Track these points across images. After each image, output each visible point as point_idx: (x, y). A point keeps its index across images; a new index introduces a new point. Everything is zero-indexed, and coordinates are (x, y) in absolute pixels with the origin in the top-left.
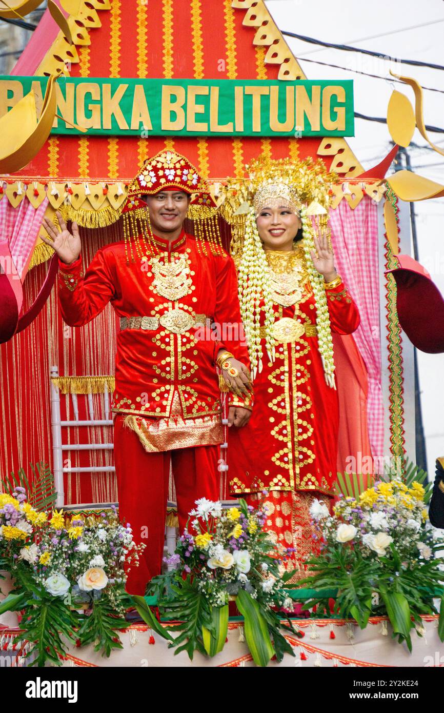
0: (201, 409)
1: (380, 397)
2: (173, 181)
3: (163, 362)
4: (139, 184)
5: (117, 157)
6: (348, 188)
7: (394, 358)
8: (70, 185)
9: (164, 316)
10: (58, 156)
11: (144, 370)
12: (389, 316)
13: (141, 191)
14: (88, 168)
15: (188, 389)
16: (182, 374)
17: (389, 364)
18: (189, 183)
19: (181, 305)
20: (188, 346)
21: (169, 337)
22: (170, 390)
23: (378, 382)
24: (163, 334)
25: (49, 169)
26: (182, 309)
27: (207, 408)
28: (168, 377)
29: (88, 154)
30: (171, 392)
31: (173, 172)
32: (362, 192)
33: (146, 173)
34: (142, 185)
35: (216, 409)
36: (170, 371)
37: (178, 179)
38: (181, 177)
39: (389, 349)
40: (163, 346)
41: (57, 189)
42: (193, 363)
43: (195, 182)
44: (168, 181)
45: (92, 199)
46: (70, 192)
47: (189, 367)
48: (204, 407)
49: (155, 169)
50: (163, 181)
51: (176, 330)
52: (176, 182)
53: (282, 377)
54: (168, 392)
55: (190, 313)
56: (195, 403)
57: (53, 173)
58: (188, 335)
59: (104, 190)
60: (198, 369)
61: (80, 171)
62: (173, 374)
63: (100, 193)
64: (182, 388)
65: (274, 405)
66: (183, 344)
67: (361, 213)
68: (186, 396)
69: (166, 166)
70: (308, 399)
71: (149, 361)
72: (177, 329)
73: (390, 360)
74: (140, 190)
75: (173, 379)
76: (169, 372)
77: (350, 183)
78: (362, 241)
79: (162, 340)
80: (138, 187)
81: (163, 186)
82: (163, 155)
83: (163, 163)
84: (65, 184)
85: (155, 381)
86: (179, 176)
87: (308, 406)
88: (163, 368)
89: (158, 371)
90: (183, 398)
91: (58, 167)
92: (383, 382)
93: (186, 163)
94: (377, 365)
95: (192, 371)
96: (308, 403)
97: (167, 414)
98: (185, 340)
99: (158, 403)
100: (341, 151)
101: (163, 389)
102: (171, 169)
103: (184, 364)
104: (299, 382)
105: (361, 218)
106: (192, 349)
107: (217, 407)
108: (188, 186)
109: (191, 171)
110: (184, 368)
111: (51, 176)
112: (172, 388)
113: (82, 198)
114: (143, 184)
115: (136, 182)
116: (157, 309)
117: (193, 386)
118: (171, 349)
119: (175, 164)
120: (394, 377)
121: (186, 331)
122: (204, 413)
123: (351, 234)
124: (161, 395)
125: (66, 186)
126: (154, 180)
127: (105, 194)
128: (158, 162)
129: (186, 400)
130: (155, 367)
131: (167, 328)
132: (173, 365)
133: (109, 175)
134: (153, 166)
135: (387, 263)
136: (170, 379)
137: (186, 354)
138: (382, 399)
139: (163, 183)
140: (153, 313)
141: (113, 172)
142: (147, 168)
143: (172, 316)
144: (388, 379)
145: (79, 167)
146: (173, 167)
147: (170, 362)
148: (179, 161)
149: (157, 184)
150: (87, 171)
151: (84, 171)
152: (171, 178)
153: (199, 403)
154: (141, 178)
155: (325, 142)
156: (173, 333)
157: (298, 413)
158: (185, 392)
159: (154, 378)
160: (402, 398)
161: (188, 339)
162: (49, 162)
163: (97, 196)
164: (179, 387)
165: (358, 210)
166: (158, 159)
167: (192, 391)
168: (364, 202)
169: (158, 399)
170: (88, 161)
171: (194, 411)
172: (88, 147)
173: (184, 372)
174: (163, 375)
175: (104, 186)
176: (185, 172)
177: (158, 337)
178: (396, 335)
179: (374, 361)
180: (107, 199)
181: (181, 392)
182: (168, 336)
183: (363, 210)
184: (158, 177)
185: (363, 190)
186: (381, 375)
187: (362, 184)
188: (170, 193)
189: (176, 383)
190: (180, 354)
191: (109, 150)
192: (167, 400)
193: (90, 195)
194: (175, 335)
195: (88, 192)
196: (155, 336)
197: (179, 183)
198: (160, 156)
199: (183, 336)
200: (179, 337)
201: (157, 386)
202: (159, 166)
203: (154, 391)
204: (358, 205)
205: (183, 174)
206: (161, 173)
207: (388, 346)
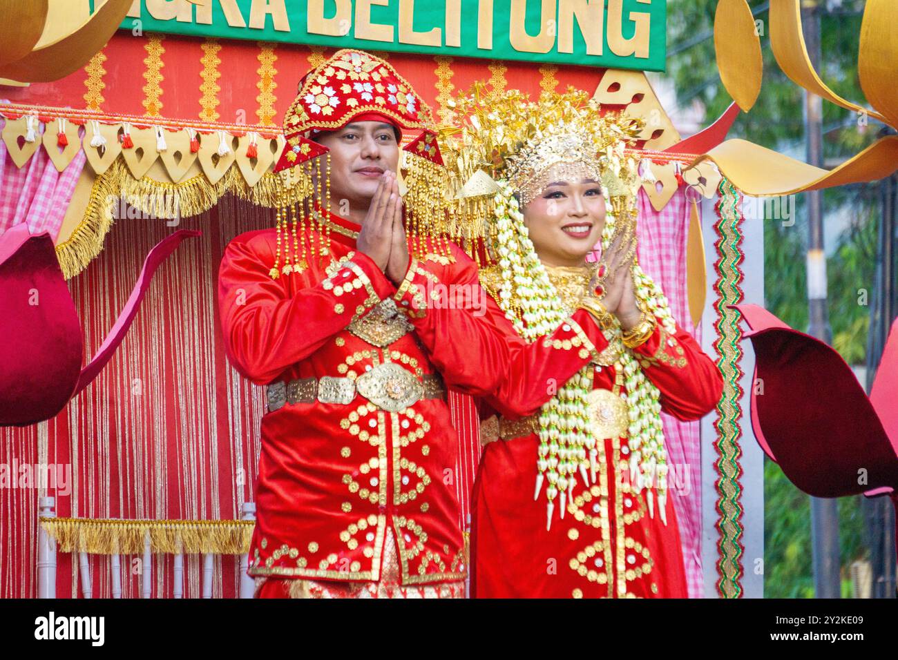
0: (432, 567)
1: (699, 581)
2: (372, 102)
3: (364, 469)
4: (307, 110)
5: (218, 81)
6: (650, 172)
7: (727, 506)
8: (129, 129)
9: (365, 375)
10: (104, 72)
11: (323, 484)
12: (718, 424)
13: (313, 124)
14: (161, 98)
15: (411, 524)
16: (401, 493)
17: (717, 517)
18: (400, 108)
19: (396, 355)
20: (413, 437)
21: (376, 418)
22: (377, 525)
23: (694, 552)
24: (363, 411)
25: (86, 97)
26: (399, 362)
27: (443, 567)
28: (374, 498)
29: (162, 71)
30: (380, 530)
31: (368, 87)
32: (675, 179)
33: (316, 90)
34: (312, 111)
35: (457, 570)
36: (378, 485)
37: (380, 100)
38: (385, 95)
39: (718, 487)
40: (364, 436)
41: (103, 135)
42: (421, 472)
43: (411, 109)
44: (362, 103)
45: (169, 160)
46: (127, 144)
47: (415, 479)
48: (438, 565)
49: (334, 83)
50: (352, 102)
51: (389, 407)
52: (378, 105)
53: (596, 508)
54: (373, 529)
55: (412, 370)
56: (423, 553)
57: (94, 105)
58: (411, 413)
59: (192, 143)
60: (430, 484)
61: (146, 103)
62: (383, 492)
63: (185, 149)
64: (400, 522)
65: (581, 564)
66: (404, 432)
67: (671, 219)
68: (408, 538)
69: (353, 76)
70: (646, 554)
71: (335, 467)
72: (390, 402)
73: (719, 509)
74: (310, 121)
75: (383, 503)
76: (376, 489)
77: (654, 162)
78: (673, 274)
79: (363, 423)
80: (305, 116)
81: (354, 112)
82: (346, 58)
83: (347, 72)
84: (118, 128)
85: (347, 507)
86: (381, 95)
87: (647, 568)
88: (363, 481)
89: (353, 487)
90: (403, 542)
91: (103, 92)
92: (704, 552)
93: (391, 73)
94: (695, 518)
95: (420, 488)
96: (645, 561)
97: (374, 575)
98: (406, 424)
99: (355, 554)
100: (637, 98)
101: (362, 524)
102: (365, 81)
103: (404, 472)
104: (629, 519)
105: (671, 231)
106: (420, 442)
107: (458, 567)
108: (400, 113)
109: (401, 88)
110: (406, 480)
111: (89, 110)
112: (381, 521)
113: (150, 156)
114: (315, 109)
115: (300, 107)
116: (350, 360)
117: (419, 518)
118: (379, 441)
119: (370, 73)
120: (727, 546)
121: (407, 408)
122: (438, 577)
123: (652, 260)
124: (360, 537)
125: (121, 131)
126: (335, 102)
127: (193, 151)
128: (337, 69)
129: (408, 546)
130: (346, 479)
131: (373, 400)
132: (383, 474)
133: (201, 115)
134: (328, 78)
135: (719, 320)
136: (377, 503)
137: (408, 452)
138: (703, 587)
139: (353, 106)
140: (342, 368)
141: (209, 110)
142: (319, 81)
143: (380, 375)
144: (715, 548)
145: (145, 96)
146: (367, 79)
147: (378, 469)
148: (377, 69)
149: (341, 109)
150: (160, 105)
151: (153, 104)
152: (367, 97)
153: (430, 555)
154: (309, 99)
155: (608, 78)
156: (384, 411)
157: (627, 582)
158: (405, 530)
159: (345, 500)
160: (740, 585)
161: (412, 421)
162: (86, 83)
163: (178, 155)
164: (394, 518)
165: (667, 215)
166: (337, 64)
167: (418, 530)
168: (677, 200)
169: (353, 545)
170: (162, 84)
171: (422, 570)
172: (162, 57)
173: (405, 489)
174: (364, 493)
175: (193, 136)
176: (392, 88)
177: (354, 417)
178: (731, 462)
179: (689, 511)
180: (198, 163)
181: (399, 532)
182: (372, 415)
183: (675, 215)
184: (342, 97)
185: (677, 176)
186: (700, 538)
187: (675, 165)
188: (368, 125)
189: (390, 511)
190: (396, 452)
191: (202, 67)
192: (372, 545)
193: (165, 151)
194: (388, 414)
195: (162, 144)
196: (347, 416)
197: (384, 106)
198: (339, 59)
199: (402, 417)
200: (395, 418)
201: (352, 517)
202: (341, 76)
203: (345, 528)
204: (667, 205)
205: (387, 92)
206: (346, 89)
207: (717, 483)
